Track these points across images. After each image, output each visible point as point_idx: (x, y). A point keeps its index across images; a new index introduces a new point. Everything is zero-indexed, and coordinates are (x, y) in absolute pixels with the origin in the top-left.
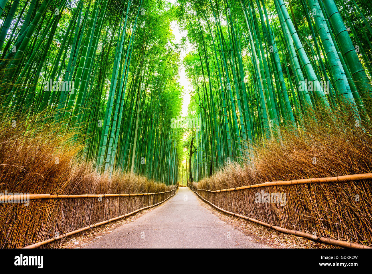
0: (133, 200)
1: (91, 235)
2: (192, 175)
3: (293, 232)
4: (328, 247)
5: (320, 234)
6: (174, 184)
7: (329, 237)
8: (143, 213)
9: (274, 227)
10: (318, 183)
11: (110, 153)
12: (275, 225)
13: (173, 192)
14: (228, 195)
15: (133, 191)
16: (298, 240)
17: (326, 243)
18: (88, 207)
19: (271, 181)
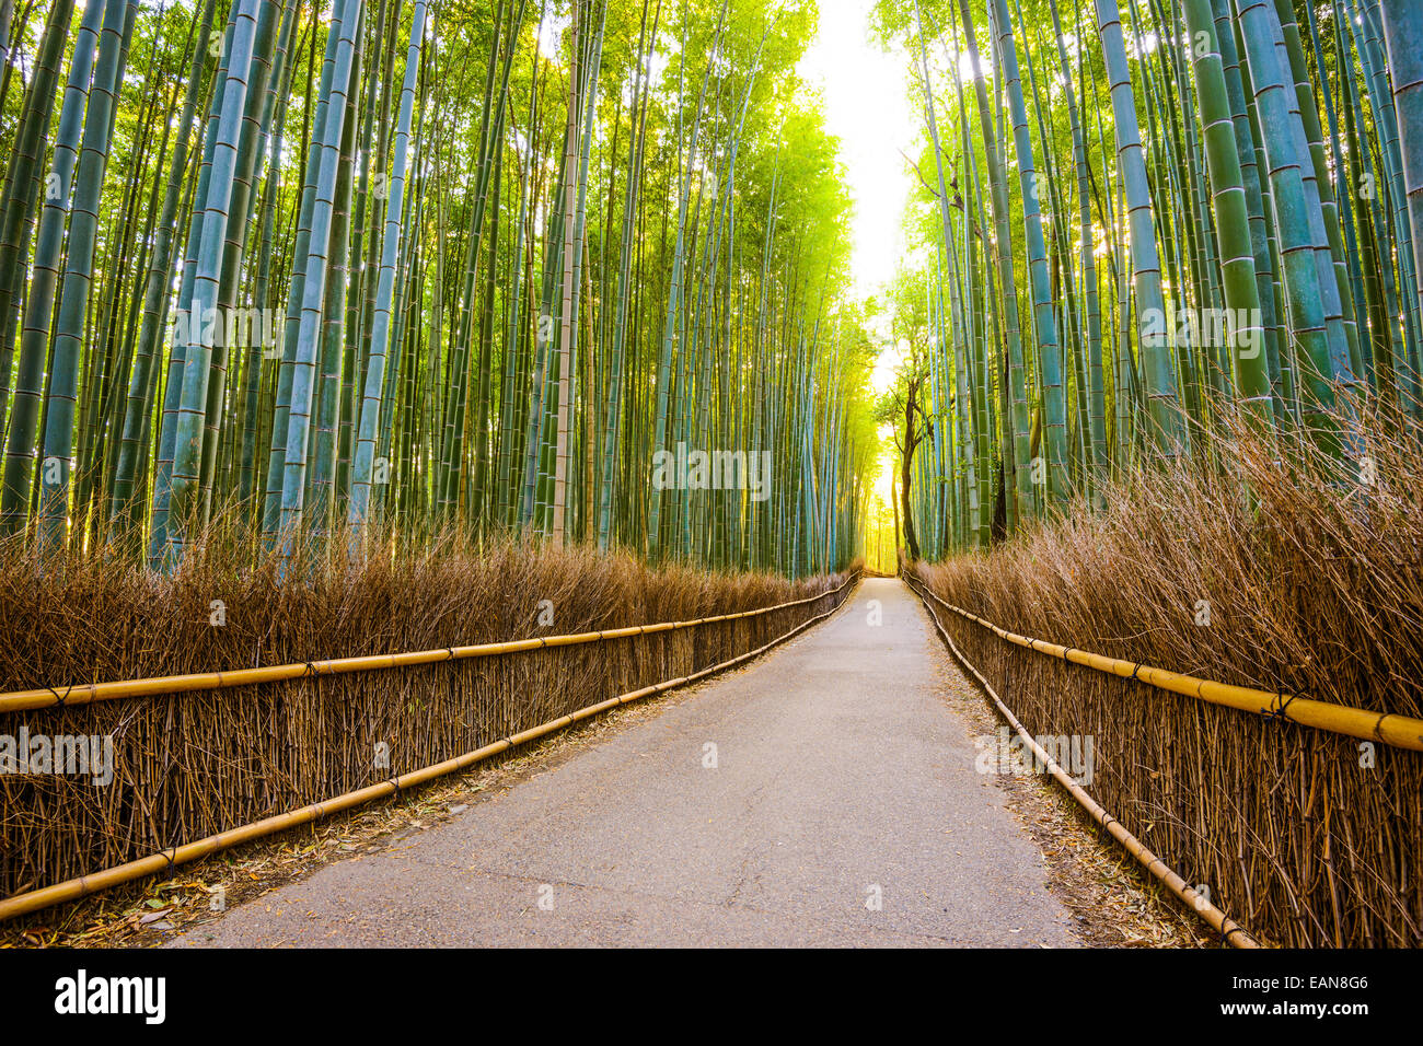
6: (840, 568)
13: (830, 601)
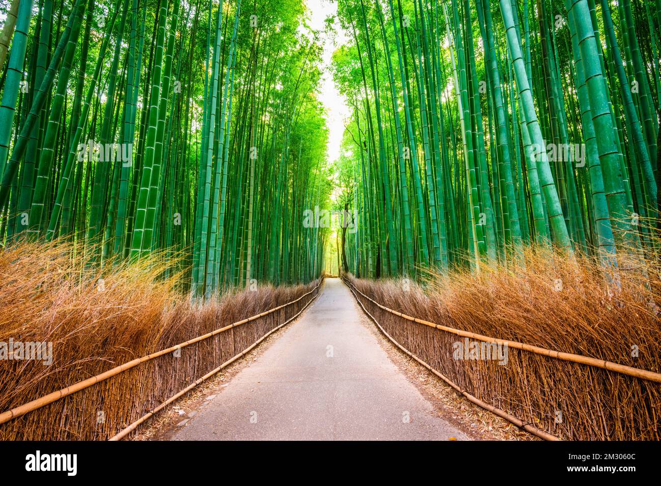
0: (254, 326)
1: (199, 394)
2: (347, 260)
3: (491, 408)
4: (534, 439)
5: (526, 420)
6: (317, 277)
7: (537, 426)
8: (270, 340)
9: (465, 393)
10: (531, 353)
11: (212, 259)
12: (467, 391)
13: (316, 291)
14: (404, 323)
15: (253, 312)
16: (497, 421)
17: (532, 434)
18: (190, 358)
19: (466, 330)
